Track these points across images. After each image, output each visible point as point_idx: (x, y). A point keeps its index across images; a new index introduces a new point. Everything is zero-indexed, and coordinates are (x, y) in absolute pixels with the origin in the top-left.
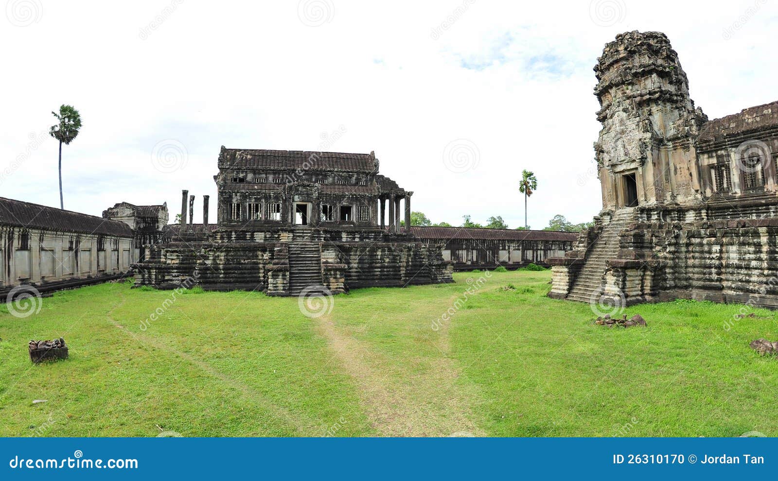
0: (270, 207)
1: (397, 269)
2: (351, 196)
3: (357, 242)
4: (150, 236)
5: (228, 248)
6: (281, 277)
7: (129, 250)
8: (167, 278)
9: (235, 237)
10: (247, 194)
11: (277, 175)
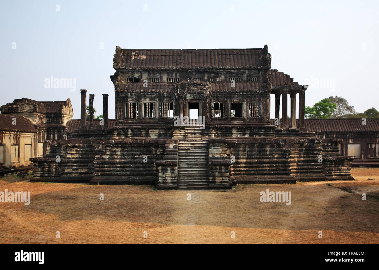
0: (164, 106)
1: (287, 165)
2: (241, 93)
3: (247, 138)
4: (53, 130)
5: (124, 144)
6: (169, 171)
7: (31, 145)
8: (66, 171)
9: (131, 134)
10: (142, 93)
11: (170, 75)
